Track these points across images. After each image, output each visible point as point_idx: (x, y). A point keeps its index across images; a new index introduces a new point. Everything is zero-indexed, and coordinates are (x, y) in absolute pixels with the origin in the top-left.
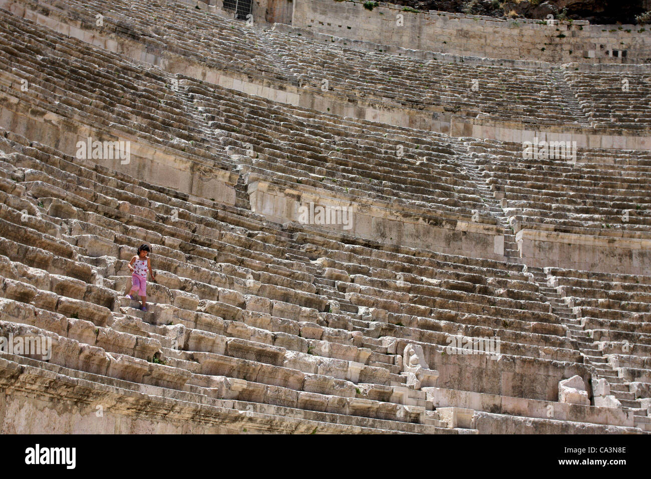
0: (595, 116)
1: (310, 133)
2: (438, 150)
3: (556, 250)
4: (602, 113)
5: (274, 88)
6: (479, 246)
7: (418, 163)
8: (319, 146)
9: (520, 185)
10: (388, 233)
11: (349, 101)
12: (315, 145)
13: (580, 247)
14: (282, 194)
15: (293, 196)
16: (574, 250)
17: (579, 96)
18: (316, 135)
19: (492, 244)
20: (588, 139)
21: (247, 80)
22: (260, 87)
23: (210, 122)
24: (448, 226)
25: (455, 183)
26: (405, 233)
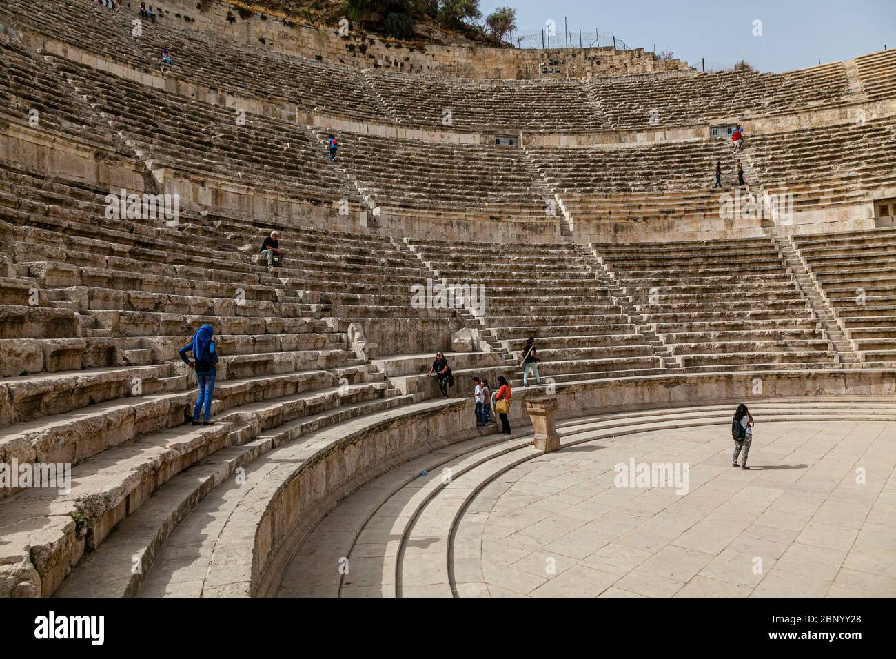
0: (397, 113)
1: (188, 118)
2: (295, 137)
3: (403, 222)
4: (401, 111)
5: (139, 70)
6: (350, 220)
7: (285, 148)
8: (200, 131)
9: (364, 168)
10: (280, 213)
11: (211, 88)
12: (196, 130)
13: (419, 219)
14: (187, 181)
15: (197, 182)
16: (415, 221)
17: (382, 96)
18: (195, 120)
19: (359, 218)
20: (397, 131)
21: (111, 60)
22: (126, 69)
23: (93, 105)
24: (326, 205)
25: (318, 167)
26: (294, 212)
